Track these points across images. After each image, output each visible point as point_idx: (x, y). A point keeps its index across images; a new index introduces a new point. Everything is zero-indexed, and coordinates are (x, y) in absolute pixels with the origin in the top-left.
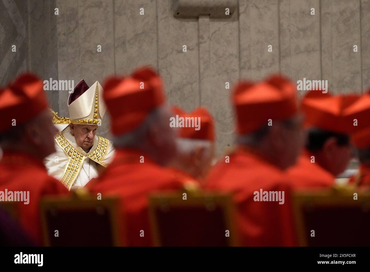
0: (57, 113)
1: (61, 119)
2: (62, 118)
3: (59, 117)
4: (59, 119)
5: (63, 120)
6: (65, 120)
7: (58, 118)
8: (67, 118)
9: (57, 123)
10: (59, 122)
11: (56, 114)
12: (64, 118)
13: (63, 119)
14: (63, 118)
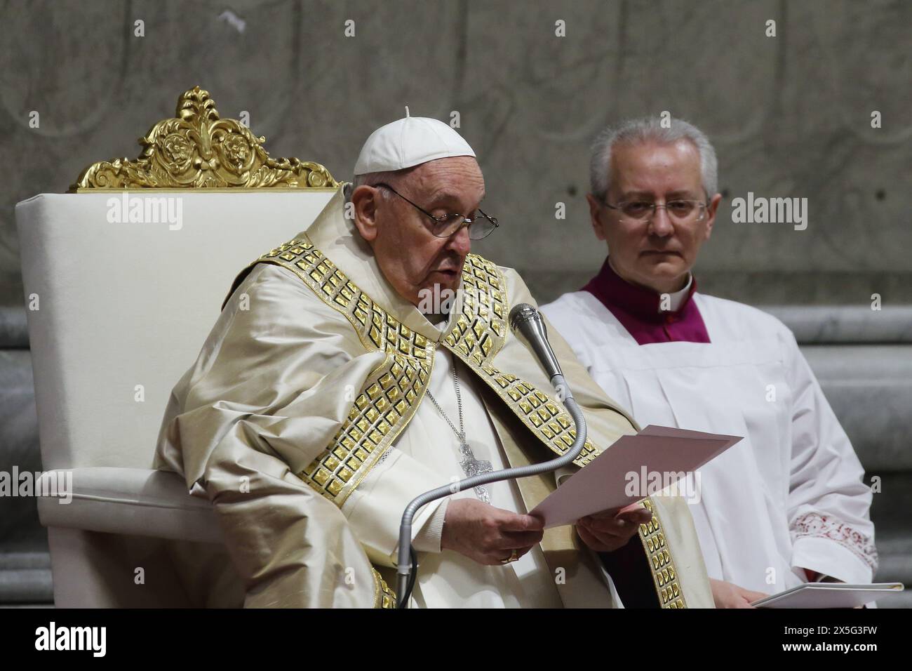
0: (262, 140)
1: (278, 168)
2: (281, 161)
3: (271, 156)
4: (271, 167)
5: (290, 173)
6: (296, 172)
7: (266, 164)
8: (302, 161)
9: (263, 184)
10: (272, 178)
11: (261, 144)
12: (293, 163)
13: (286, 169)
14: (287, 162)
